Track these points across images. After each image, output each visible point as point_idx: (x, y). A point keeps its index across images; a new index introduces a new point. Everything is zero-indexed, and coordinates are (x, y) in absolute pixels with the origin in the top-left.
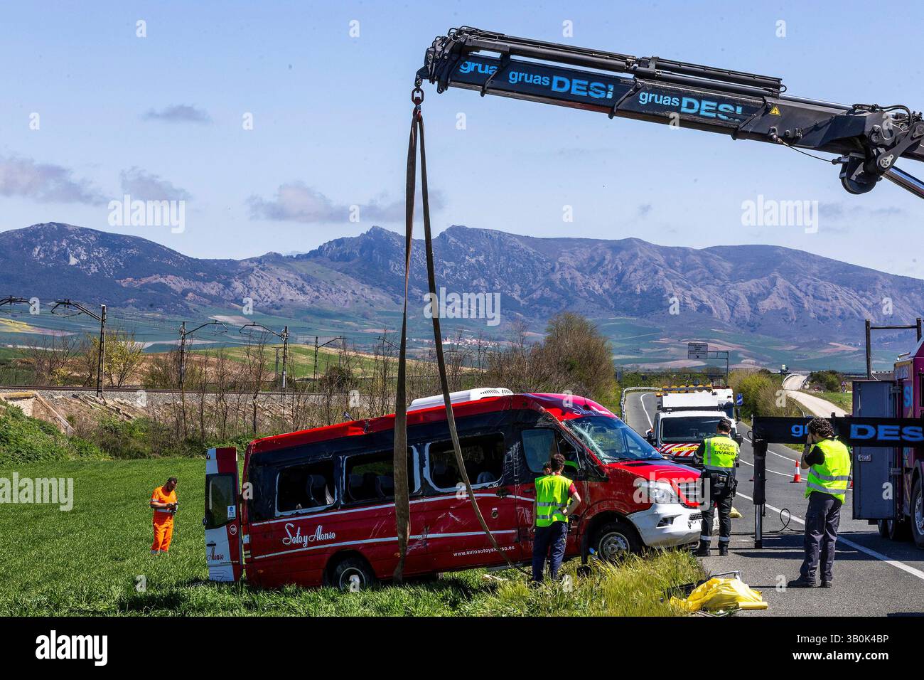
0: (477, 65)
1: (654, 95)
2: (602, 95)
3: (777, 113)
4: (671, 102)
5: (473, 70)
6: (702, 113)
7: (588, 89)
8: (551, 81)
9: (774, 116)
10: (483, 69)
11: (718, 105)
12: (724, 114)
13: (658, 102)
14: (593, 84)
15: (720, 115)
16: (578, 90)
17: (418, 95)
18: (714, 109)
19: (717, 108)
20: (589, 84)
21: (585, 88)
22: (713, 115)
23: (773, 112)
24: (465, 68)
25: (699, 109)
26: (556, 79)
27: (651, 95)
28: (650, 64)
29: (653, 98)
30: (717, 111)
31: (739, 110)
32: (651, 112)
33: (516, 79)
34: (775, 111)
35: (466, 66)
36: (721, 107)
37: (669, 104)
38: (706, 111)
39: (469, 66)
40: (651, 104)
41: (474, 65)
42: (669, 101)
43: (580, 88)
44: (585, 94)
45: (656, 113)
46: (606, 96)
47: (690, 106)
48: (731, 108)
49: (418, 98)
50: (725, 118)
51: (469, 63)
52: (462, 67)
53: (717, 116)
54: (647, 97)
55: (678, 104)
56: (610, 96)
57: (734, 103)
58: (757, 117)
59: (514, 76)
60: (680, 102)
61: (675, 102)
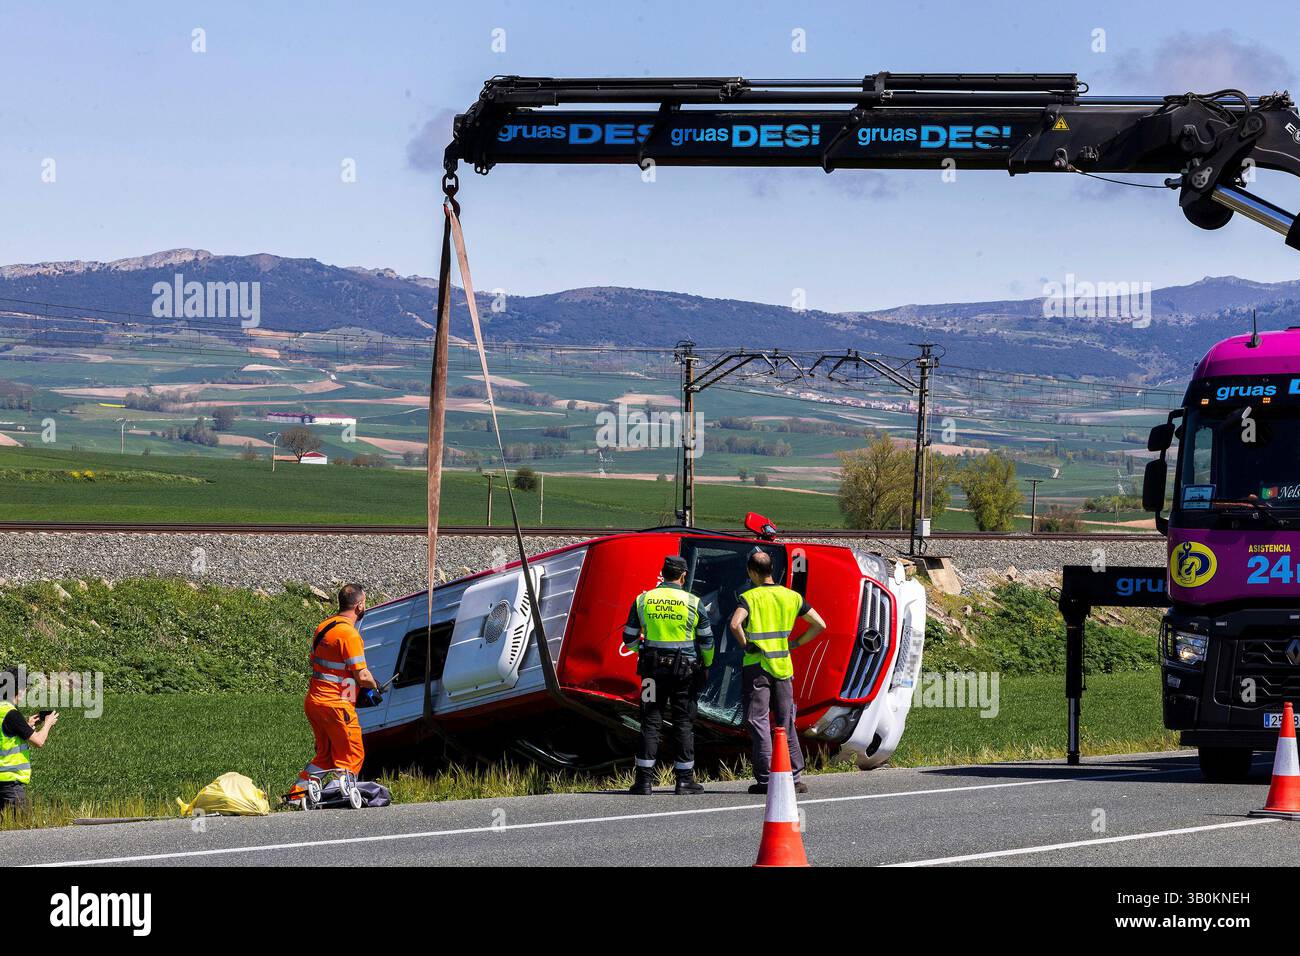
0: (520, 127)
1: (878, 130)
2: (805, 142)
3: (1064, 126)
4: (905, 135)
5: (515, 135)
6: (952, 145)
7: (784, 136)
8: (730, 134)
9: (1060, 132)
10: (530, 132)
11: (975, 129)
12: (984, 140)
13: (886, 140)
14: (790, 129)
15: (979, 144)
16: (769, 140)
17: (450, 182)
18: (969, 135)
19: (973, 133)
20: (785, 129)
21: (779, 136)
22: (969, 145)
23: (1058, 126)
24: (505, 135)
25: (948, 140)
26: (737, 129)
27: (875, 131)
28: (877, 84)
29: (878, 134)
30: (974, 138)
31: (1007, 131)
32: (878, 156)
33: (681, 138)
34: (1061, 125)
35: (506, 131)
36: (980, 132)
37: (902, 139)
38: (958, 140)
39: (510, 131)
40: (877, 144)
41: (516, 128)
42: (902, 134)
43: (773, 136)
44: (780, 144)
45: (884, 155)
46: (810, 142)
47: (934, 137)
48: (995, 130)
49: (450, 187)
50: (986, 146)
51: (509, 127)
52: (501, 134)
53: (974, 145)
54: (868, 135)
55: (915, 137)
56: (816, 141)
57: (999, 122)
58: (1034, 138)
59: (677, 135)
60: (919, 134)
61: (911, 135)
